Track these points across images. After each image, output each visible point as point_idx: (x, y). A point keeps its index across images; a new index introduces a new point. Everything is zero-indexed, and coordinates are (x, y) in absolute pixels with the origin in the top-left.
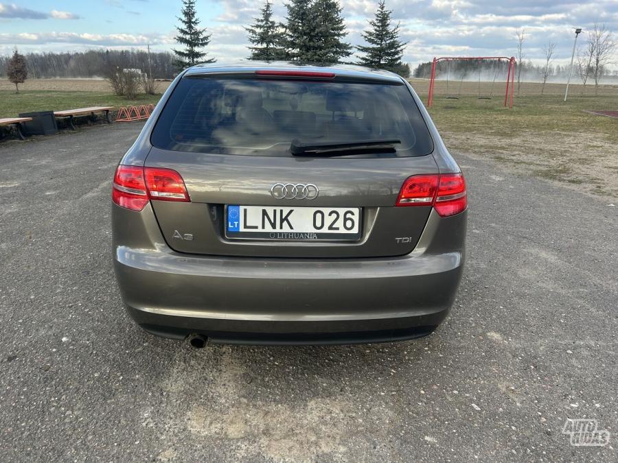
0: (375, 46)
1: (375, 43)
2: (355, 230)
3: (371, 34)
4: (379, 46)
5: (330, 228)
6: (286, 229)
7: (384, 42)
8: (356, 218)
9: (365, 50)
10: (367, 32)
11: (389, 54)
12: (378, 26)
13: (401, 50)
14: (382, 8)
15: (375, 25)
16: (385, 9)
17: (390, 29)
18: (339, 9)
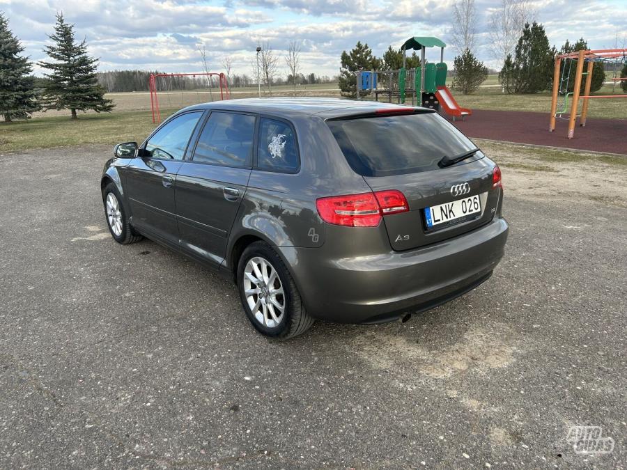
0: (62, 62)
1: (63, 59)
2: (479, 210)
3: (53, 49)
4: (66, 62)
5: (470, 211)
6: (453, 218)
7: (71, 58)
8: (478, 201)
9: (49, 66)
10: (49, 47)
11: (79, 71)
12: (61, 41)
13: (95, 67)
14: (62, 21)
15: (57, 39)
16: (64, 23)
17: (76, 43)
18: (4, 20)
